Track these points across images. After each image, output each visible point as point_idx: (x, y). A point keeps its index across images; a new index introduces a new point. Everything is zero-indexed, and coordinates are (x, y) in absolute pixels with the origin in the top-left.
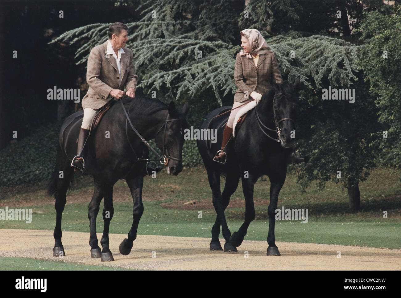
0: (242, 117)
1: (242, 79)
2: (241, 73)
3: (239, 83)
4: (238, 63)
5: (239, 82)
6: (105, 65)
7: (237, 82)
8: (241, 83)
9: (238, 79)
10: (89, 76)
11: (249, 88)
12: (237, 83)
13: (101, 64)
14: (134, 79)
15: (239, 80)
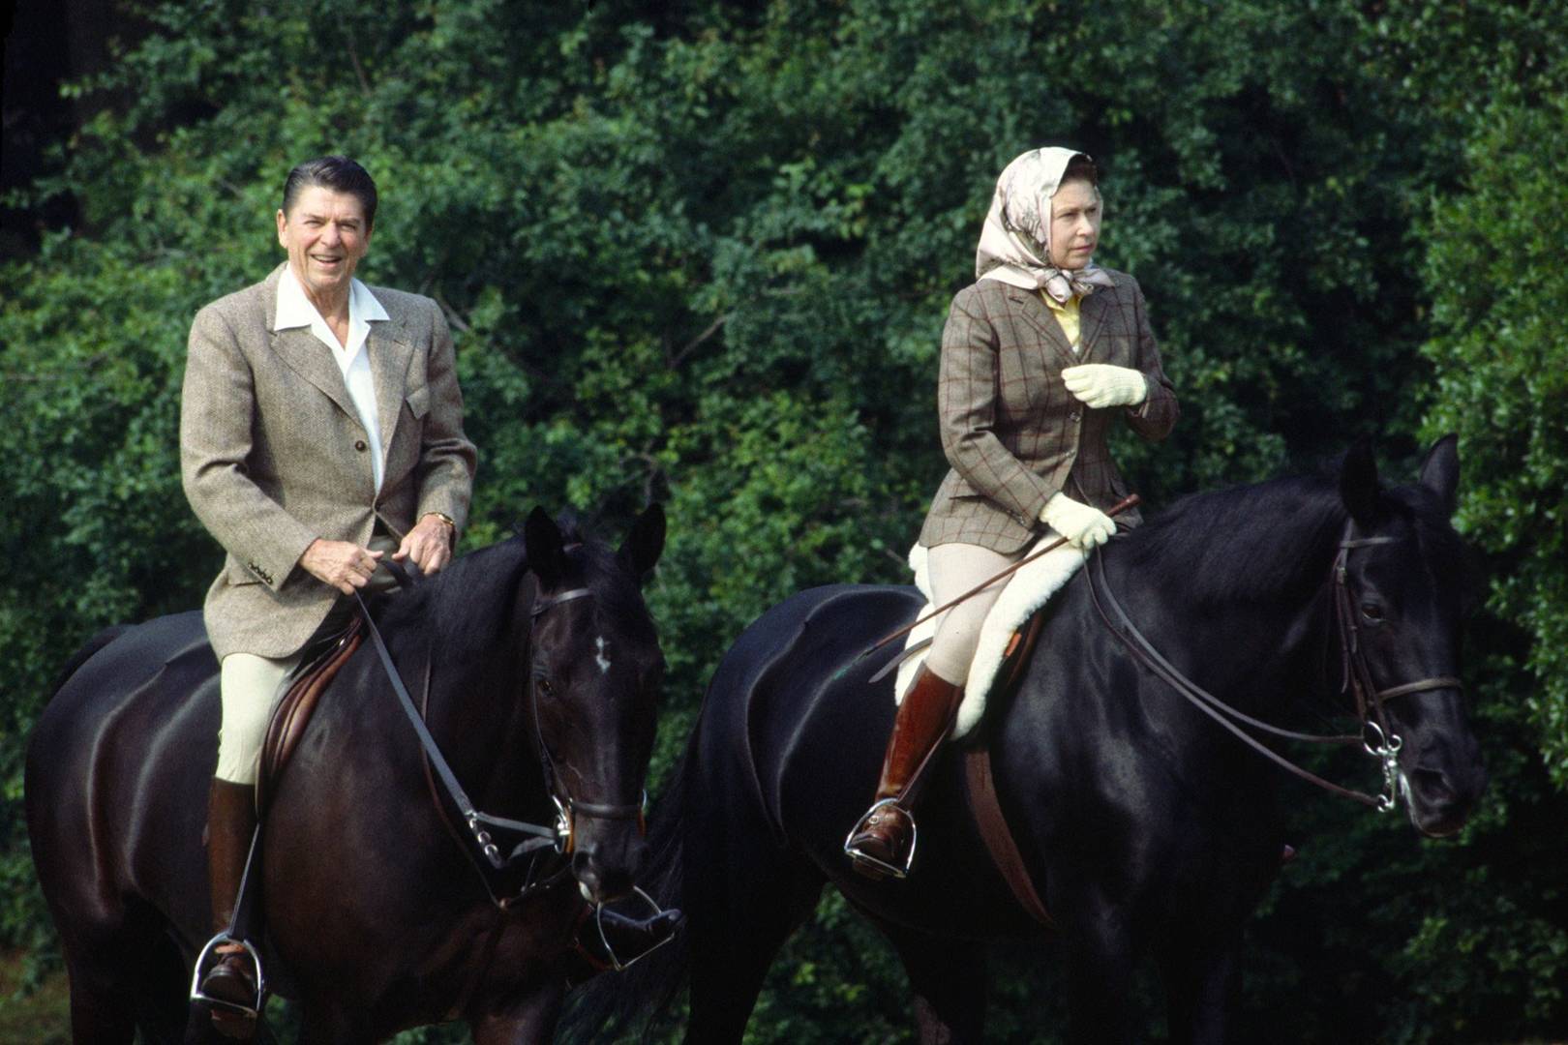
0: (1022, 629)
1: (990, 429)
2: (989, 398)
3: (976, 446)
4: (976, 343)
5: (977, 441)
6: (271, 387)
7: (967, 443)
8: (990, 447)
9: (972, 429)
10: (194, 457)
11: (1030, 474)
12: (966, 450)
13: (252, 387)
14: (459, 466)
15: (978, 434)
